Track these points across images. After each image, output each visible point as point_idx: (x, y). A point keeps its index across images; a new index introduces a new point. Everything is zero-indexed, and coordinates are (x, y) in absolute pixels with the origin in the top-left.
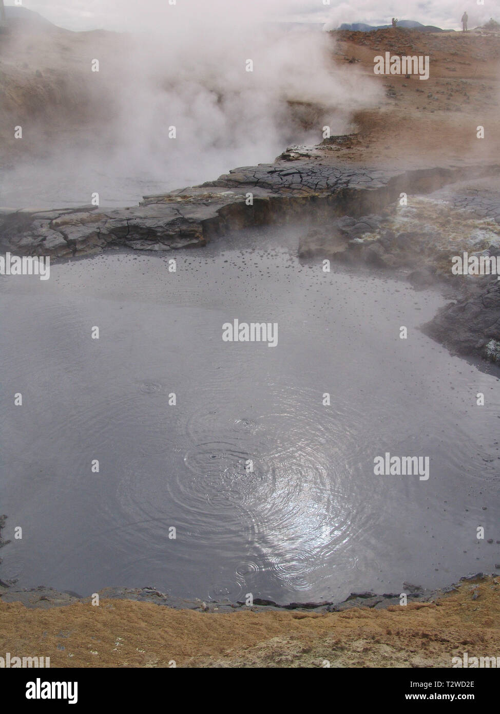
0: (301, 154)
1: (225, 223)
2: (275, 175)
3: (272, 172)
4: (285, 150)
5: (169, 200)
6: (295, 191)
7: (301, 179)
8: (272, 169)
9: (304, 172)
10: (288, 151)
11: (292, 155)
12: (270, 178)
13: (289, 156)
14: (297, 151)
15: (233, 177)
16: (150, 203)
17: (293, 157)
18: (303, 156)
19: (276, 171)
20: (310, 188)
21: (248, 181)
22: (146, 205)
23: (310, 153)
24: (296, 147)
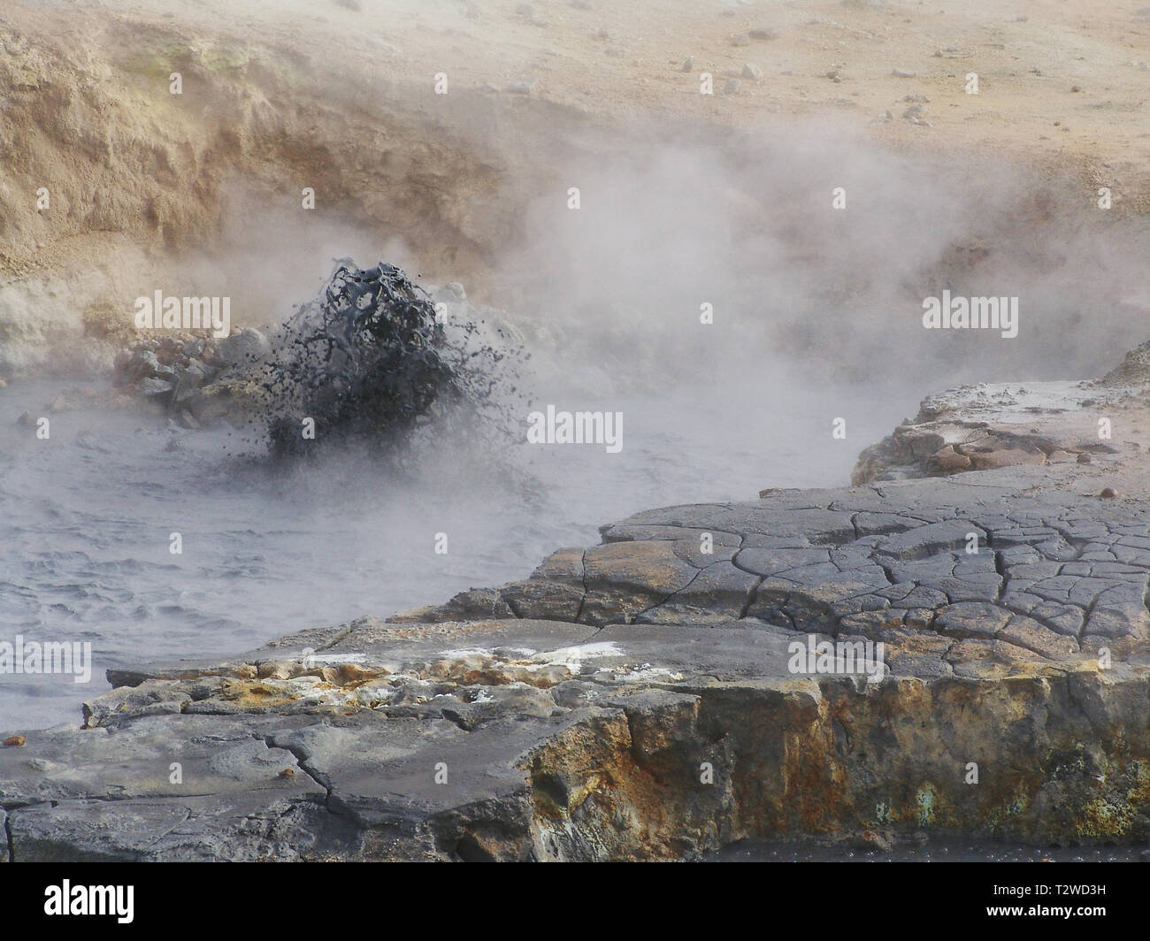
0: (1001, 435)
1: (568, 827)
2: (855, 554)
3: (839, 538)
4: (913, 412)
5: (258, 691)
6: (969, 645)
7: (1000, 579)
8: (844, 522)
9: (1017, 533)
10: (928, 415)
11: (951, 437)
12: (825, 569)
13: (936, 442)
14: (977, 418)
15: (612, 564)
16: (147, 708)
17: (957, 447)
18: (1009, 447)
19: (857, 533)
20: (1053, 627)
21: (699, 587)
22: (124, 721)
23: (1048, 427)
24: (972, 397)
